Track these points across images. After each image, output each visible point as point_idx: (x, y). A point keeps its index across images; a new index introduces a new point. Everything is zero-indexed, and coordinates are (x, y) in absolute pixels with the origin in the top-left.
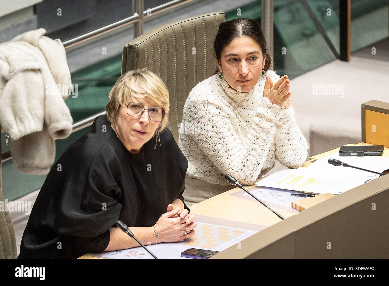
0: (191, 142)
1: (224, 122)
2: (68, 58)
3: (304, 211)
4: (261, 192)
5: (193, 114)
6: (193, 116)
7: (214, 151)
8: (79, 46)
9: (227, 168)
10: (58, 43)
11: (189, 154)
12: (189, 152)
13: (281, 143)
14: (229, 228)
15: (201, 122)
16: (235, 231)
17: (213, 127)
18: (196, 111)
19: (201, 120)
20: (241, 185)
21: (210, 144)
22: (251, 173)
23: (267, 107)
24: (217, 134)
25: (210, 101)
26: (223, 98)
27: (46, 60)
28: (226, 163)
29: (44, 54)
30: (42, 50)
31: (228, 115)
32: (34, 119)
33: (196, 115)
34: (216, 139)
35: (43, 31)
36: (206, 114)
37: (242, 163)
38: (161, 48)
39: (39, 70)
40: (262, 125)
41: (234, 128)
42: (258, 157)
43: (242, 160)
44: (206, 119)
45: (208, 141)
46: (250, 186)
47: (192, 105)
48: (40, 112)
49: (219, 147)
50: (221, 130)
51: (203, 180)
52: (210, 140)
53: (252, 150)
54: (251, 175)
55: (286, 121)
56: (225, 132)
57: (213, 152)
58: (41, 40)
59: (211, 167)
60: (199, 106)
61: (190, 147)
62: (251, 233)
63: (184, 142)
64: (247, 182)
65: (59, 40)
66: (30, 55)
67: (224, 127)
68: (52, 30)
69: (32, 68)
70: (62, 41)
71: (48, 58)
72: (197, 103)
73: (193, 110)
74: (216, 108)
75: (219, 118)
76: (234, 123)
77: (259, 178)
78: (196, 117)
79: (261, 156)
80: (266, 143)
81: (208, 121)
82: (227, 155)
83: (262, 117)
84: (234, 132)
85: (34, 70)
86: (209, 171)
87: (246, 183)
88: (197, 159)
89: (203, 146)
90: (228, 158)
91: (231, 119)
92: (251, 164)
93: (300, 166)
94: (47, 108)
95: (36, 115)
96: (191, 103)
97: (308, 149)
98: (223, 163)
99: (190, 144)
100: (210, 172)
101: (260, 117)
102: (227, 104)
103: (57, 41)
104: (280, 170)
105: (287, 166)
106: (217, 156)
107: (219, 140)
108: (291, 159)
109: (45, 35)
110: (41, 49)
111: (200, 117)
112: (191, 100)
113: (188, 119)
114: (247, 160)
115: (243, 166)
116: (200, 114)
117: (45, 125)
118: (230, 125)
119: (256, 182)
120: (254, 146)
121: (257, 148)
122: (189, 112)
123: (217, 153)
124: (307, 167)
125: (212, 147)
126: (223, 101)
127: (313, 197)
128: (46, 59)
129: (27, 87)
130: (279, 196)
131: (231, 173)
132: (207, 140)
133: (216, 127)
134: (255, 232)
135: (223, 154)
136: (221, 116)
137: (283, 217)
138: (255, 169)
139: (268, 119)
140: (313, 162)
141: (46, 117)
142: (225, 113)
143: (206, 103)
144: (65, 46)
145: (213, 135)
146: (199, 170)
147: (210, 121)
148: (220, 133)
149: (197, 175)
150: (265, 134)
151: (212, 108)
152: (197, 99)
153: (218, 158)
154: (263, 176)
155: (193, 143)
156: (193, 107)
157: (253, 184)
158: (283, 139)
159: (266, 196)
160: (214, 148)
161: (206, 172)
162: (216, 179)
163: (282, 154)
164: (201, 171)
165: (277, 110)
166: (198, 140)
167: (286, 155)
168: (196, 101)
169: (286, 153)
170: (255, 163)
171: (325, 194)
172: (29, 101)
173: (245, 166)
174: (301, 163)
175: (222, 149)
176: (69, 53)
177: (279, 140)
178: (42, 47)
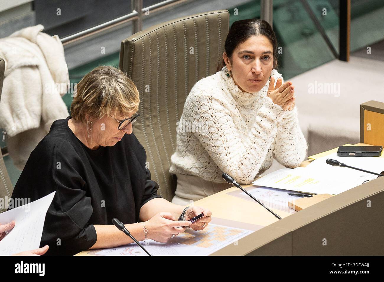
0: (190, 137)
1: (227, 118)
2: (66, 54)
3: (301, 210)
4: (258, 191)
5: (195, 109)
6: (196, 111)
7: (214, 147)
9: (225, 165)
10: (56, 39)
11: (186, 150)
12: (187, 147)
13: (282, 142)
14: (226, 227)
15: (204, 118)
16: (231, 231)
17: (215, 123)
18: (200, 105)
19: (204, 115)
20: (238, 185)
21: (210, 140)
22: (248, 172)
23: (270, 107)
24: (218, 130)
25: (214, 97)
26: (226, 95)
27: (43, 57)
28: (225, 160)
29: (42, 50)
30: (40, 46)
31: (231, 112)
32: (31, 115)
33: (199, 110)
34: (217, 135)
35: (41, 27)
36: (210, 110)
37: (240, 161)
38: (160, 44)
39: (37, 67)
40: (263, 125)
41: (235, 126)
42: (257, 157)
43: (241, 158)
44: (209, 115)
45: (209, 137)
46: (247, 186)
47: (195, 99)
48: (37, 109)
49: (219, 143)
50: (222, 127)
51: (197, 176)
52: (211, 136)
53: (252, 149)
54: (249, 174)
55: (289, 121)
56: (226, 129)
57: (213, 149)
58: (39, 36)
59: (207, 163)
60: (203, 101)
61: (188, 142)
62: (247, 233)
63: (182, 137)
64: (245, 180)
65: (57, 36)
66: (28, 51)
67: (226, 123)
68: (50, 27)
69: (29, 64)
70: (60, 37)
71: (46, 55)
72: (202, 98)
73: (196, 105)
74: (220, 104)
75: (222, 114)
76: (236, 121)
77: (257, 177)
78: (198, 112)
79: (260, 156)
80: (266, 143)
81: (211, 116)
82: (226, 152)
83: (264, 117)
84: (235, 130)
85: (31, 67)
86: (205, 167)
87: (243, 182)
88: (194, 155)
89: (203, 141)
90: (227, 156)
91: (233, 116)
92: (249, 163)
93: (298, 166)
94: (44, 105)
95: (33, 112)
96: (195, 97)
97: (307, 149)
98: (222, 160)
99: (189, 140)
100: (206, 169)
101: (261, 117)
102: (230, 102)
103: (55, 37)
104: (278, 169)
105: (285, 166)
106: (216, 153)
107: (220, 137)
108: (290, 159)
109: (43, 31)
110: (38, 46)
111: (203, 112)
112: (195, 95)
113: (190, 114)
114: (246, 159)
115: (241, 165)
116: (203, 109)
117: (42, 122)
118: (232, 123)
119: (253, 181)
120: (253, 145)
121: (257, 148)
122: (192, 106)
123: (216, 150)
124: (305, 167)
125: (212, 143)
126: (226, 99)
127: (310, 197)
128: (44, 55)
129: (24, 83)
130: (276, 195)
131: (229, 170)
132: (208, 135)
133: (219, 123)
134: (252, 232)
135: (222, 151)
136: (224, 113)
137: (281, 216)
138: (253, 168)
139: (269, 119)
140: (311, 162)
141: (43, 113)
142: (228, 110)
143: (210, 99)
144: (63, 42)
145: (214, 132)
146: (195, 166)
147: (212, 117)
148: (222, 129)
149: (192, 170)
150: (265, 134)
151: (216, 104)
152: (202, 94)
153: (217, 155)
154: (260, 176)
155: (192, 138)
156: (197, 102)
157: (251, 184)
158: (285, 139)
159: (263, 196)
160: (214, 144)
161: (202, 168)
162: (211, 177)
163: (281, 154)
164: (197, 166)
165: (278, 111)
166: (200, 136)
167: (285, 155)
168: (200, 96)
169: (286, 153)
170: (254, 162)
171: (322, 194)
172: (26, 97)
173: (243, 164)
174: (299, 163)
175: (222, 146)
176: (67, 50)
177: (280, 140)
178: (39, 44)
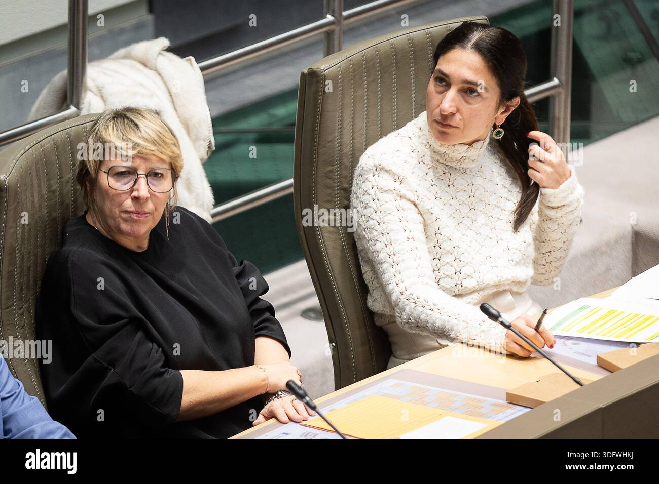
2: (207, 91)
3: (619, 371)
6: (357, 192)
8: (225, 71)
10: (191, 64)
15: (363, 203)
16: (494, 404)
17: (376, 212)
24: (379, 224)
25: (384, 166)
27: (169, 94)
29: (165, 83)
30: (162, 75)
33: (360, 189)
34: (376, 234)
35: (164, 42)
36: (373, 188)
38: (368, 76)
44: (370, 197)
58: (161, 57)
65: (192, 58)
66: (142, 85)
68: (179, 42)
70: (198, 61)
71: (172, 91)
72: (365, 168)
74: (393, 180)
81: (371, 200)
103: (189, 60)
107: (381, 236)
109: (169, 50)
110: (160, 75)
125: (370, 246)
128: (169, 92)
130: (575, 344)
132: (365, 234)
133: (381, 212)
144: (202, 69)
147: (374, 200)
151: (386, 180)
168: (363, 165)
175: (382, 251)
176: (210, 83)
178: (162, 72)
